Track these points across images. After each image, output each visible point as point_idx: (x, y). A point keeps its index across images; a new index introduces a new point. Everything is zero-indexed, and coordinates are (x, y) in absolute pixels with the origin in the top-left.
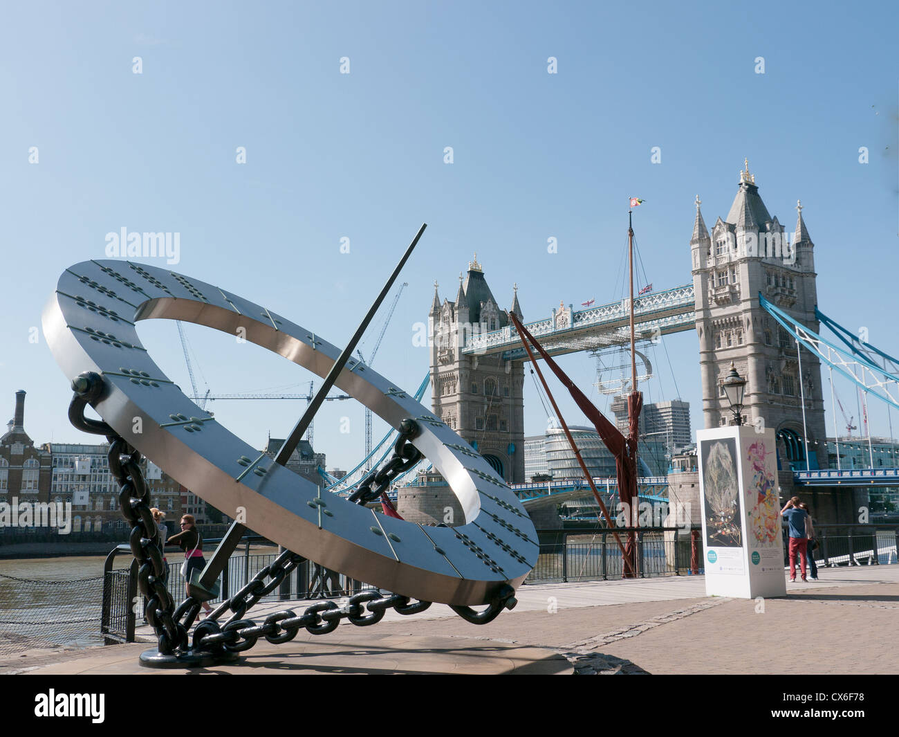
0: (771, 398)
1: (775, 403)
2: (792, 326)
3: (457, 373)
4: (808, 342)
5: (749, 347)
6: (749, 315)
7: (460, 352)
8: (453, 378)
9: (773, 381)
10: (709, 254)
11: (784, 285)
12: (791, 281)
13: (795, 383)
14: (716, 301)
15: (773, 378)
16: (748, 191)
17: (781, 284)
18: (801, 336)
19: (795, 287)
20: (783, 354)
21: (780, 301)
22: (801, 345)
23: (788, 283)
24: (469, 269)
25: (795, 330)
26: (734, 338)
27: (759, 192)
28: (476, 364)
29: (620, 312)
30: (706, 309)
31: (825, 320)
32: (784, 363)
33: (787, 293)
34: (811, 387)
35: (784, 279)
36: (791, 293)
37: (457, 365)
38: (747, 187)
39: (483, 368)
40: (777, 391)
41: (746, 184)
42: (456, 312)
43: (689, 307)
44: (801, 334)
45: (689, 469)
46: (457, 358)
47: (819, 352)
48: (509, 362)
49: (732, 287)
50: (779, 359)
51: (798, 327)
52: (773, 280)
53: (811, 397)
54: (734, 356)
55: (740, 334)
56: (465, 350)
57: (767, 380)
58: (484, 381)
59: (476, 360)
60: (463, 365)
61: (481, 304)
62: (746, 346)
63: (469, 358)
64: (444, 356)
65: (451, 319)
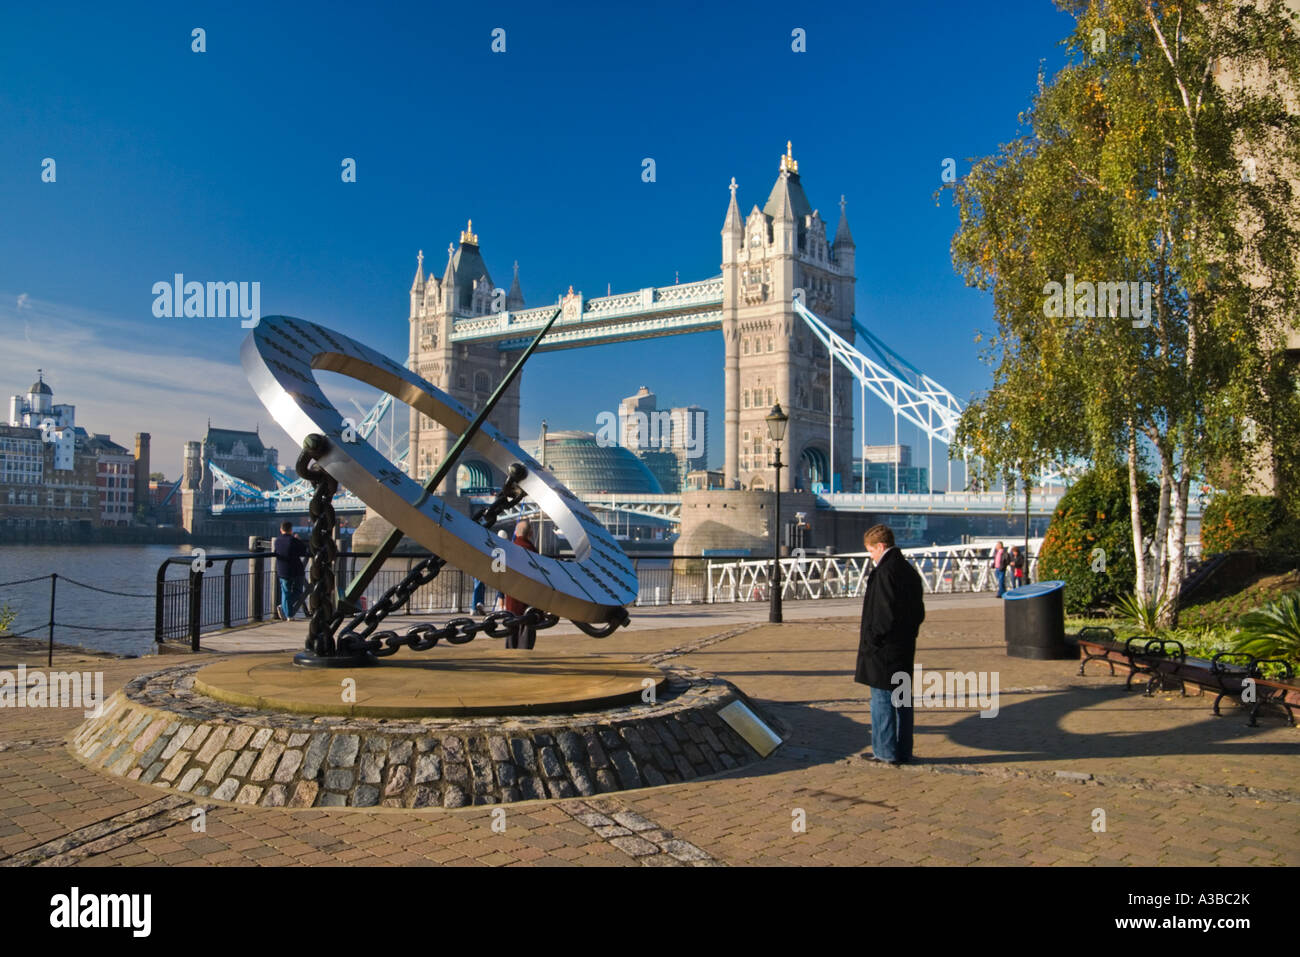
0: (799, 412)
1: (803, 419)
2: (827, 336)
3: (442, 363)
4: (842, 354)
5: (780, 355)
6: (781, 319)
7: (447, 338)
8: (436, 366)
9: (802, 394)
10: (742, 246)
11: (821, 289)
12: (829, 284)
13: (825, 399)
14: (747, 301)
15: (802, 390)
16: (789, 179)
17: (818, 288)
18: (836, 346)
19: (833, 291)
20: (815, 365)
21: (815, 307)
22: (834, 357)
23: (826, 287)
24: (462, 241)
25: (828, 338)
26: (763, 344)
27: (801, 181)
28: (466, 355)
29: (639, 304)
30: (734, 309)
31: (863, 331)
32: (815, 375)
33: (824, 298)
34: (841, 402)
35: (821, 280)
36: (828, 298)
37: (442, 354)
38: (789, 175)
39: (474, 359)
40: (806, 405)
41: (788, 172)
42: (444, 291)
43: (717, 306)
44: (836, 345)
45: (705, 487)
46: (442, 344)
47: (852, 367)
48: (504, 356)
49: (765, 287)
50: (810, 370)
51: (833, 336)
52: (810, 281)
53: (840, 414)
54: (763, 363)
55: (769, 339)
56: (454, 337)
57: (796, 394)
58: (475, 375)
59: (466, 349)
60: (450, 354)
61: (475, 283)
62: (776, 353)
63: (458, 347)
64: (428, 342)
65: (437, 298)
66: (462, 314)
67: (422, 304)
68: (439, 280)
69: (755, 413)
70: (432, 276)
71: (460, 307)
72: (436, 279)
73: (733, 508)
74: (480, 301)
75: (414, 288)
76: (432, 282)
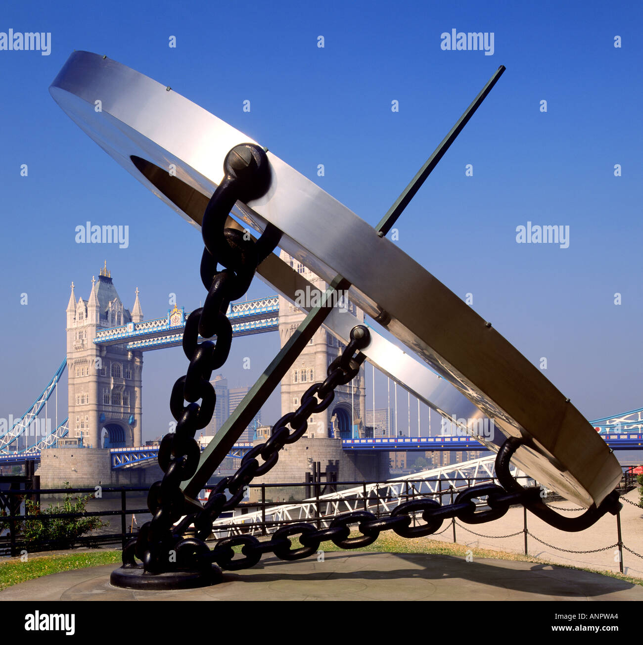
3: (89, 358)
7: (92, 341)
14: (295, 310)
24: (101, 275)
37: (90, 352)
39: (110, 355)
42: (89, 309)
46: (89, 345)
48: (130, 353)
54: (306, 352)
56: (97, 340)
58: (111, 366)
59: (105, 349)
60: (94, 352)
61: (110, 303)
62: (316, 345)
63: (100, 346)
64: (79, 345)
65: (85, 314)
66: (102, 325)
67: (75, 319)
68: (86, 302)
69: (300, 386)
70: (81, 300)
71: (100, 320)
72: (83, 301)
73: (286, 450)
74: (113, 316)
75: (69, 308)
76: (81, 304)
